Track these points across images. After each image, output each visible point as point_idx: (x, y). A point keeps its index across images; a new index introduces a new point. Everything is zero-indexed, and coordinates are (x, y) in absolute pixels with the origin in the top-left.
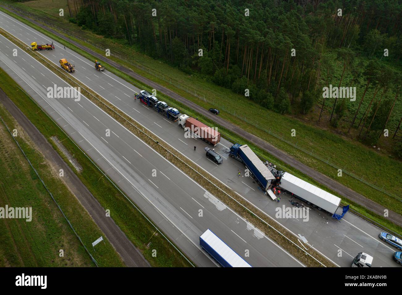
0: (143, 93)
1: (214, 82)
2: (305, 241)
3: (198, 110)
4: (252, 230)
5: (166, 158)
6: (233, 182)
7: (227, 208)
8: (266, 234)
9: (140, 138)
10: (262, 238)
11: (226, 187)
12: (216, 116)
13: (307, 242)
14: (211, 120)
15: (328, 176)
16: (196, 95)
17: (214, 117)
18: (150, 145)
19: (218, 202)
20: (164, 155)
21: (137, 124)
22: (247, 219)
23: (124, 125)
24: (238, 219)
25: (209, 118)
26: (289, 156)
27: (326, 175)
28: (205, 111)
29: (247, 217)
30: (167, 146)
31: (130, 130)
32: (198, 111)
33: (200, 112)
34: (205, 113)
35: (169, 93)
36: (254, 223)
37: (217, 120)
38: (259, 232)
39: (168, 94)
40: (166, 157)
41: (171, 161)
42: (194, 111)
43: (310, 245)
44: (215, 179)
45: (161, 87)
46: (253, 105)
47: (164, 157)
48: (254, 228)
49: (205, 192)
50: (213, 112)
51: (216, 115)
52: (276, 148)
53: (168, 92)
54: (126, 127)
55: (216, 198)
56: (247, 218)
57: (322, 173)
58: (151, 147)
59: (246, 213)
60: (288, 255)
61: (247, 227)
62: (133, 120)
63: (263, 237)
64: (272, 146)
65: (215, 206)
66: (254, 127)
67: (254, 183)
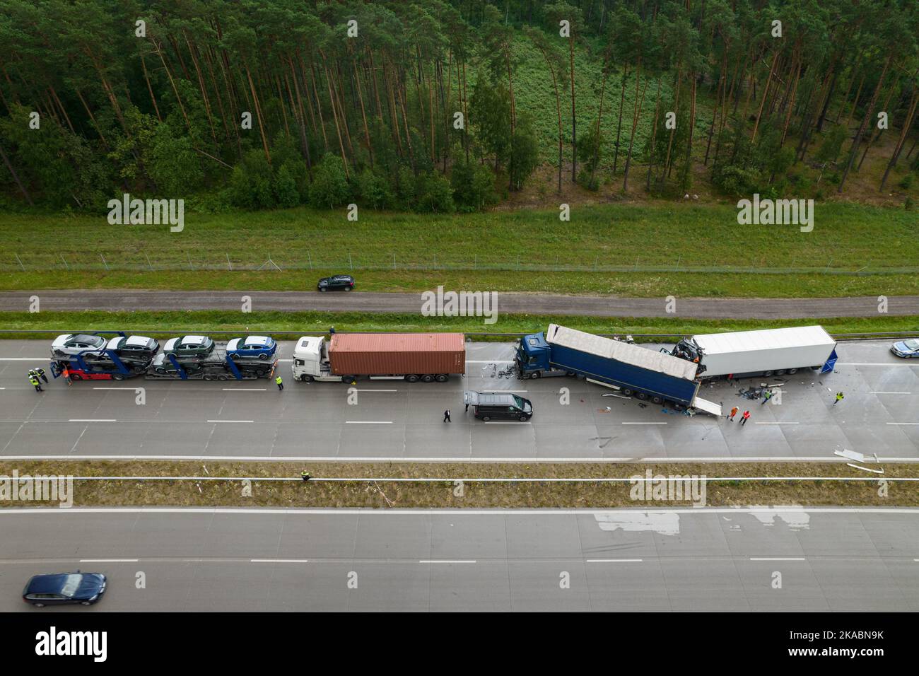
0: (68, 345)
1: (234, 204)
2: (860, 457)
3: (283, 304)
4: (775, 518)
5: (388, 507)
6: (609, 438)
7: (678, 514)
8: (803, 504)
9: (220, 505)
10: (810, 520)
11: (614, 464)
12: (354, 296)
13: (862, 455)
14: (355, 313)
15: (707, 296)
16: (230, 266)
17: (352, 300)
18: (287, 505)
19: (646, 515)
20: (370, 501)
21: (159, 466)
22: (738, 501)
23: (103, 504)
24: (728, 520)
25: (344, 310)
26: (607, 298)
27: (703, 296)
28: (308, 295)
29: (734, 499)
30: (342, 468)
31: (154, 504)
32: (293, 308)
33: (300, 309)
34: (314, 303)
35: (135, 300)
37: (369, 304)
38: (788, 510)
39: (132, 304)
40: (379, 503)
41: (411, 505)
42: (276, 313)
43: (874, 459)
45: (86, 295)
46: (405, 221)
47: (375, 507)
48: (773, 510)
49: (592, 516)
50: (336, 287)
51: (351, 292)
52: (567, 296)
53: (126, 300)
54: (124, 505)
55: (632, 512)
57: (692, 296)
58: (297, 506)
59: (720, 491)
62: (118, 461)
63: (808, 516)
64: (554, 295)
65: (654, 533)
66: (467, 272)
67: (645, 406)
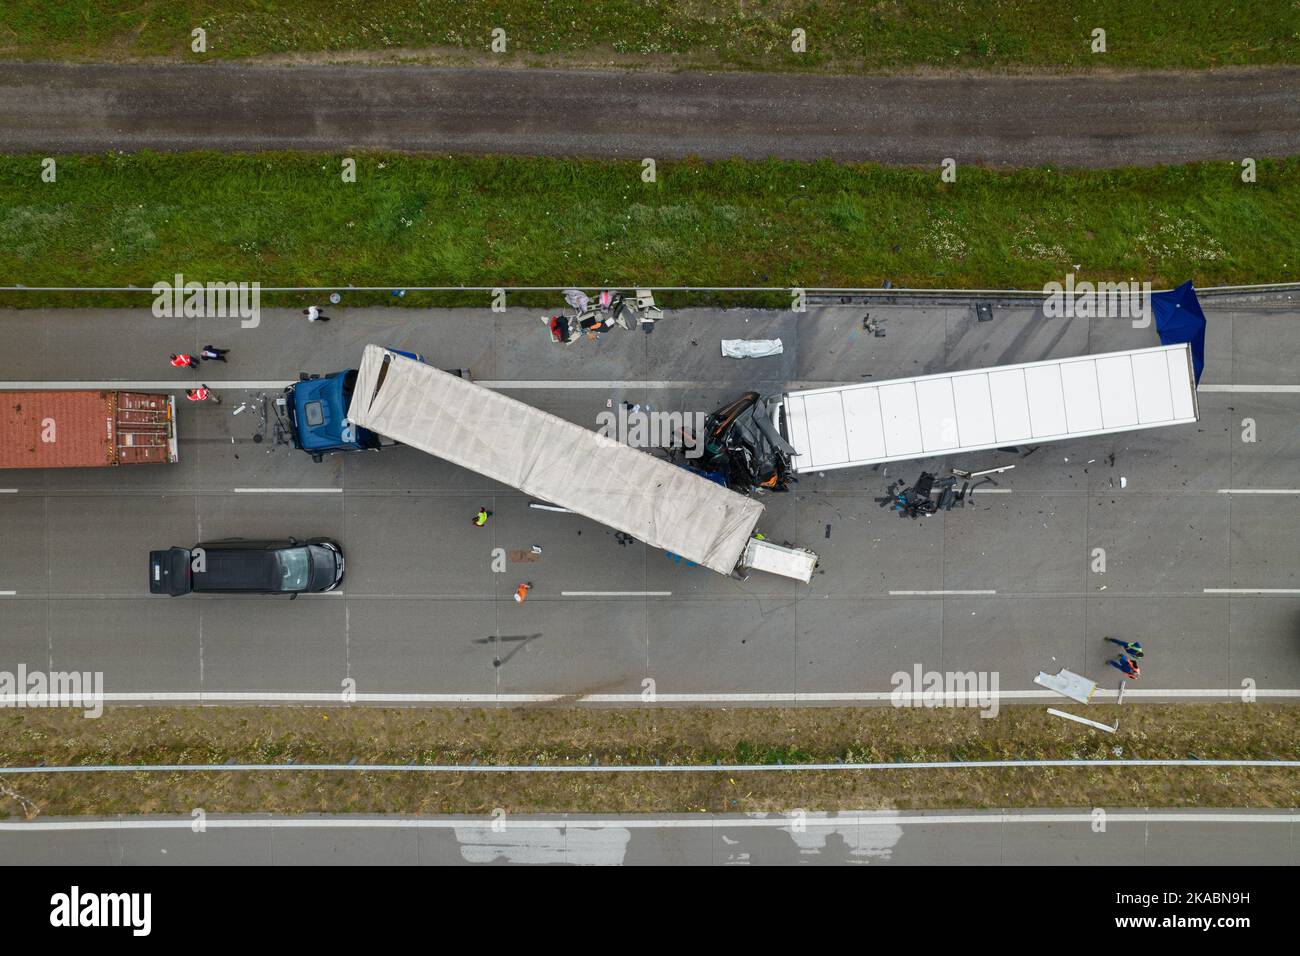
2: (1083, 689)
4: (829, 838)
5: (26, 814)
6: (524, 638)
7: (630, 829)
8: (902, 806)
10: (901, 840)
11: (517, 710)
13: (1093, 684)
19: (563, 829)
22: (768, 802)
24: (730, 842)
29: (759, 796)
36: (809, 799)
38: (864, 821)
40: (7, 807)
43: (1113, 693)
44: (421, 708)
47: (2, 815)
48: (832, 821)
49: (451, 831)
55: (534, 824)
56: (763, 795)
60: (1049, 825)
61: (800, 843)
63: (899, 833)
